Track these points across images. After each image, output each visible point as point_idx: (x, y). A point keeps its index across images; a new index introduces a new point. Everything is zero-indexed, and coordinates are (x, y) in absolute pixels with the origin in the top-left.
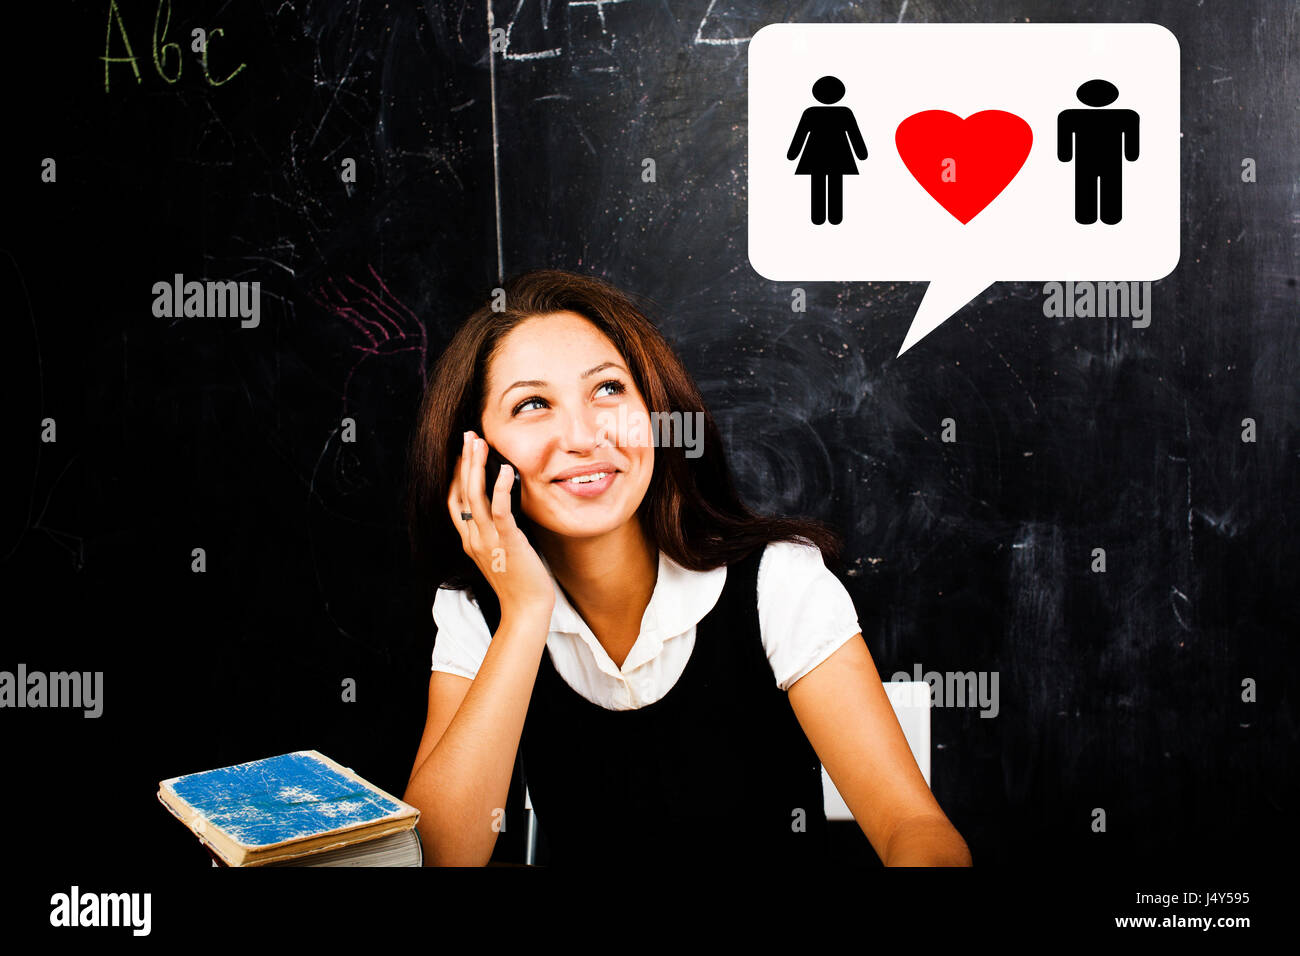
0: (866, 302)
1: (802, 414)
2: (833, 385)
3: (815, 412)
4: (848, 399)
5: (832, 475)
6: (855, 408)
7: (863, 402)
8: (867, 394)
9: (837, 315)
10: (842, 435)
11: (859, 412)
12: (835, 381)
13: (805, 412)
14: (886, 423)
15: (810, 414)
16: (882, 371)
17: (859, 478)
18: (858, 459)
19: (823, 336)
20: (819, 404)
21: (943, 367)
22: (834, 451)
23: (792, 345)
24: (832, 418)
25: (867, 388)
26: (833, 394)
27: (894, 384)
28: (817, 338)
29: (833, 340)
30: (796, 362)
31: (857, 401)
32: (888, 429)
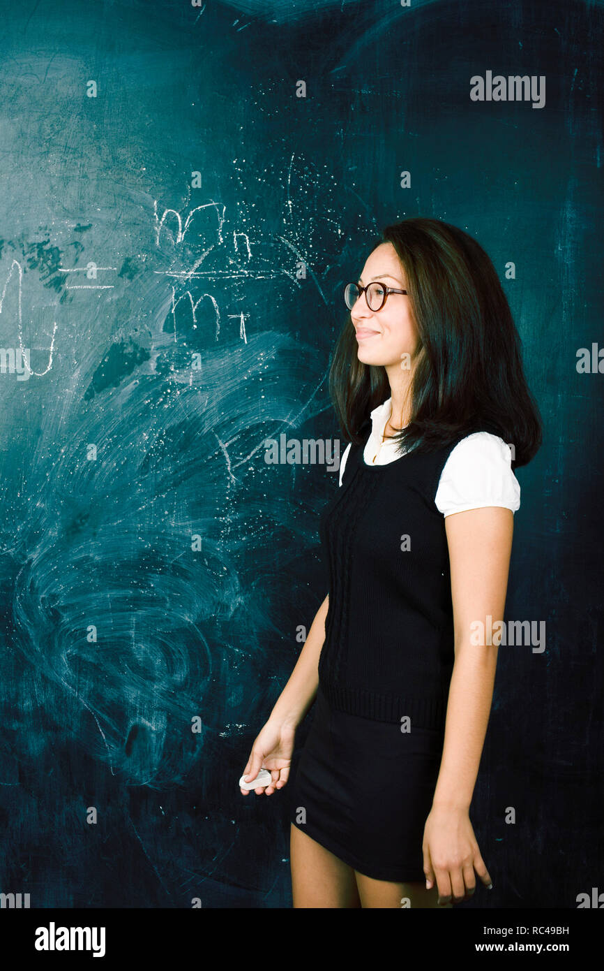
0: (242, 537)
1: (190, 617)
2: (215, 597)
3: (199, 616)
4: (225, 607)
5: (211, 663)
6: (230, 614)
7: (236, 610)
8: (240, 604)
9: (219, 546)
10: (219, 634)
11: (232, 617)
12: (215, 593)
13: (192, 615)
14: (253, 626)
15: (196, 618)
16: (252, 587)
17: (231, 664)
18: (231, 652)
19: (208, 560)
20: (203, 610)
21: (297, 587)
22: (213, 645)
23: (184, 566)
24: (212, 621)
25: (240, 599)
26: (214, 604)
27: (260, 598)
28: (204, 561)
29: (215, 564)
30: (187, 579)
31: (232, 609)
32: (255, 631)
